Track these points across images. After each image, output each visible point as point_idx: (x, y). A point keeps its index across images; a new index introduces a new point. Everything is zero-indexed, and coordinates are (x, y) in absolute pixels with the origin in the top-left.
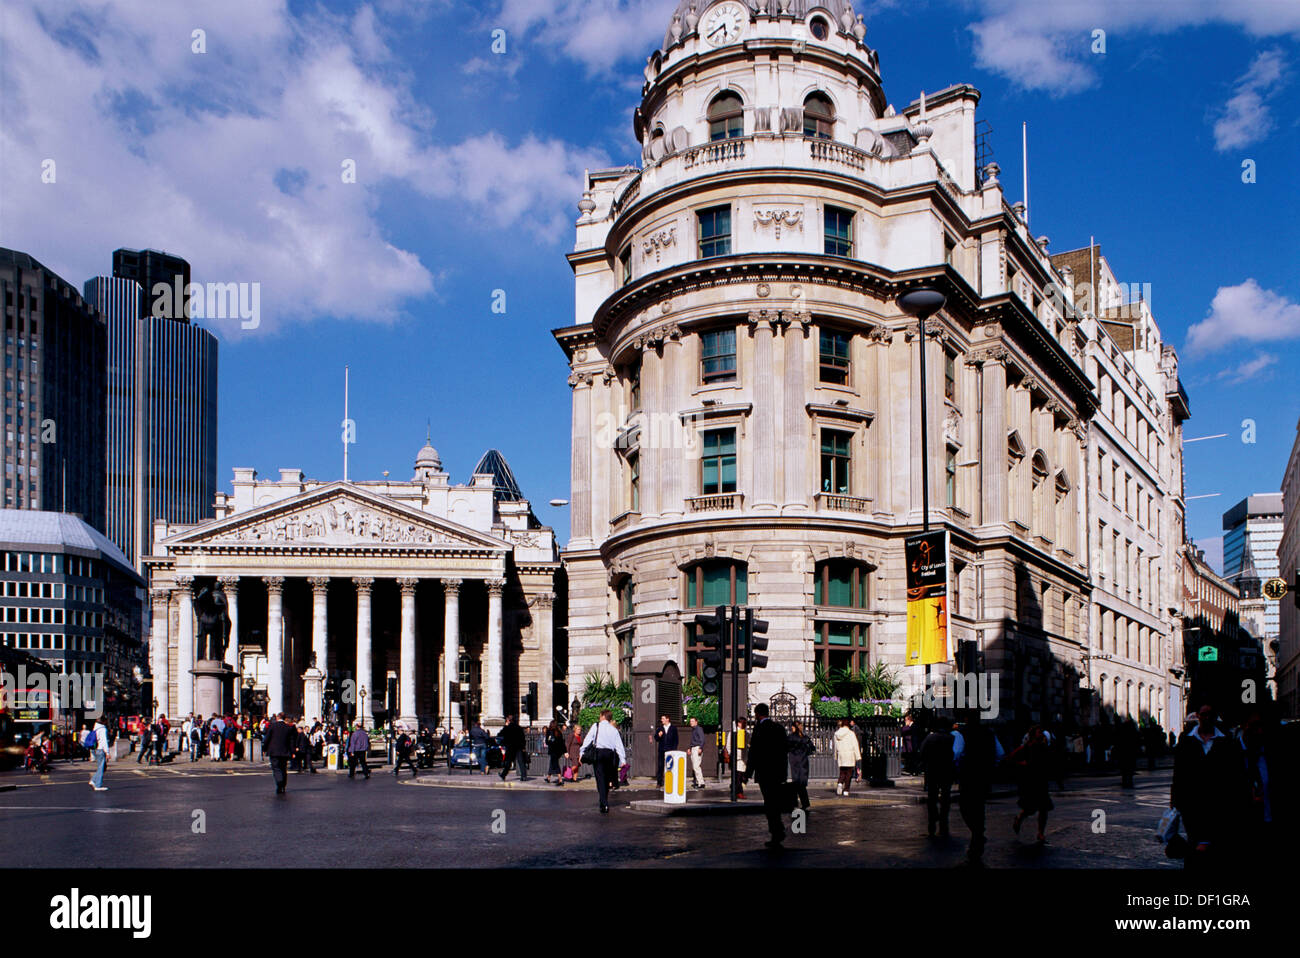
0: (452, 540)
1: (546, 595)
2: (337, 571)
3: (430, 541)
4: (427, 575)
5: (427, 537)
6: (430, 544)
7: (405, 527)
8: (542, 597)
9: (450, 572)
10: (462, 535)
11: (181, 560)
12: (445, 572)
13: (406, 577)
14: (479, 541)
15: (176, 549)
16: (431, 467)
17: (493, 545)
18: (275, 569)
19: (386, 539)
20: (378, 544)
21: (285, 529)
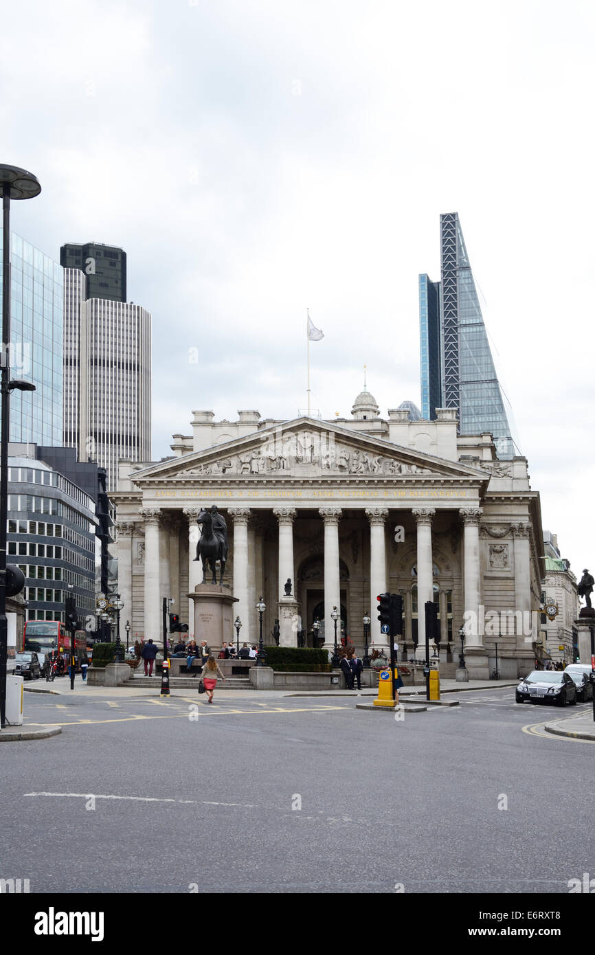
0: (424, 470)
1: (521, 524)
2: (302, 502)
3: (401, 472)
4: (397, 505)
5: (397, 468)
6: (400, 474)
7: (373, 460)
8: (517, 526)
9: (420, 502)
10: (433, 465)
11: (147, 494)
12: (415, 502)
13: (375, 507)
14: (452, 471)
15: (140, 484)
16: (368, 410)
17: (468, 475)
18: (240, 501)
19: (353, 471)
20: (345, 476)
21: (250, 463)
